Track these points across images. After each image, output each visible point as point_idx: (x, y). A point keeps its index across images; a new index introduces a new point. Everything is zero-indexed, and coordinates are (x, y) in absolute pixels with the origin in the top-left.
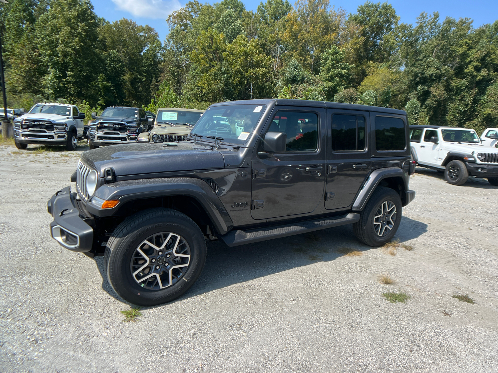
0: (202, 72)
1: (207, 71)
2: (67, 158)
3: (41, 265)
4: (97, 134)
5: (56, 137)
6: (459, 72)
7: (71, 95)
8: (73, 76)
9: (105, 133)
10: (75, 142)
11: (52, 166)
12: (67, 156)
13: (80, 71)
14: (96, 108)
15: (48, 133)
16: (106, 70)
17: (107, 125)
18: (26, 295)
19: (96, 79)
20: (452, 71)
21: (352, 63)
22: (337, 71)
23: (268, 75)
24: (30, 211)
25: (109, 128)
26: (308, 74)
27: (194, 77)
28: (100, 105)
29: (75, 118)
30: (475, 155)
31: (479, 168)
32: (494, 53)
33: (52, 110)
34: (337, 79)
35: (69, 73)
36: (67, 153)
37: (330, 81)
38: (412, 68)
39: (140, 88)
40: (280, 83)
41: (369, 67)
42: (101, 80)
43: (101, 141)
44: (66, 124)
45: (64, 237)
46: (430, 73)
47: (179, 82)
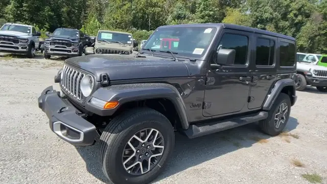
0: (117, 8)
1: (120, 8)
2: (29, 64)
3: (32, 149)
4: (51, 47)
5: (20, 48)
6: (284, 17)
7: (26, 20)
8: (28, 7)
9: (56, 47)
10: (34, 52)
11: (20, 69)
12: (29, 62)
13: (33, 4)
14: (44, 30)
15: (14, 45)
16: (50, 4)
17: (58, 41)
18: (26, 178)
19: (43, 10)
20: (280, 16)
21: (216, 7)
22: (207, 12)
23: (161, 13)
24: (12, 103)
25: (59, 43)
26: (188, 13)
27: (111, 11)
28: (46, 28)
29: (33, 35)
30: (312, 71)
31: (314, 80)
32: (306, 6)
33: (17, 29)
34: (207, 17)
35: (24, 5)
36: (28, 59)
37: (202, 19)
38: (255, 13)
39: (74, 18)
40: (170, 18)
41: (227, 10)
42: (47, 11)
43: (53, 52)
44: (27, 39)
45: (65, 131)
46: (266, 16)
47: (100, 15)
